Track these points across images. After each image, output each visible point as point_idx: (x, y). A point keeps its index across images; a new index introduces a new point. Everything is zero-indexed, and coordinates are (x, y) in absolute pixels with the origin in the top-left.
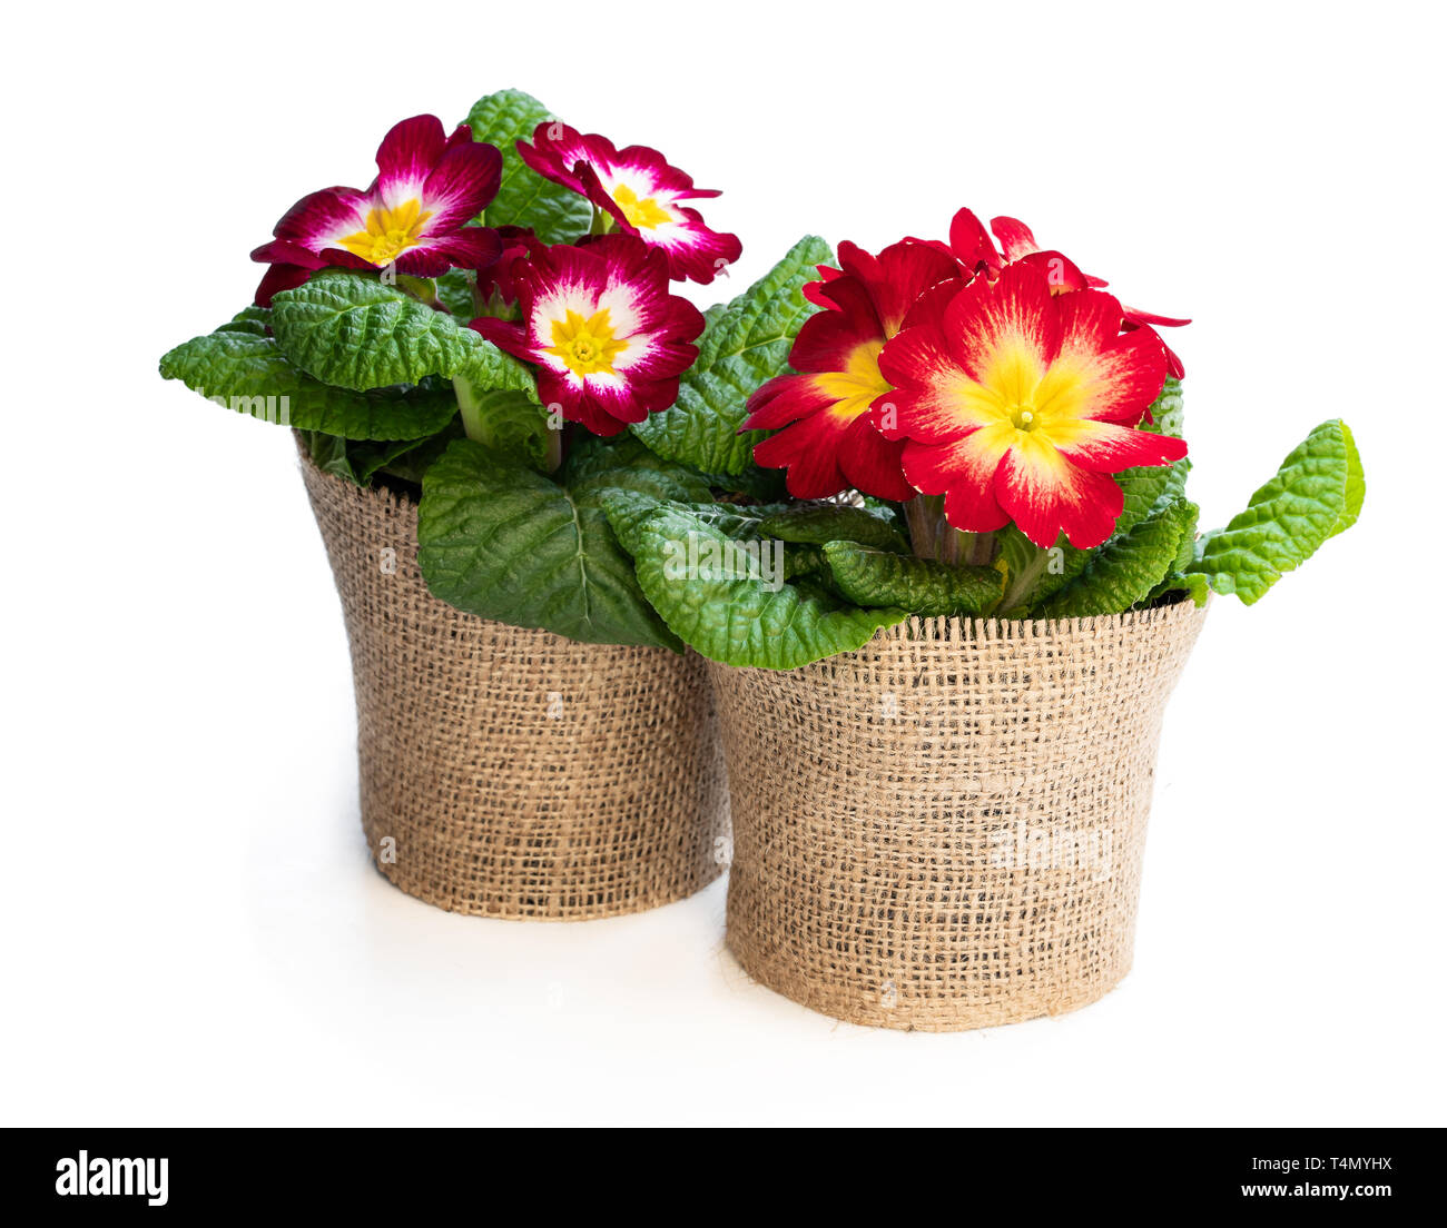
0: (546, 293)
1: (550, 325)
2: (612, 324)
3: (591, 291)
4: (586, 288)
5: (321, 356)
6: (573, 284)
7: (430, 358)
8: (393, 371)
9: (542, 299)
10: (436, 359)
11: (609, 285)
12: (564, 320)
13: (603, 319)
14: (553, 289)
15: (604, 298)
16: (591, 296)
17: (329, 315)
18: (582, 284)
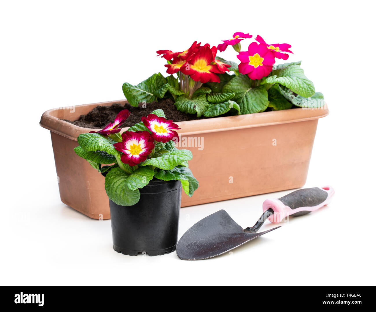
0: (129, 140)
1: (130, 146)
2: (140, 147)
3: (138, 140)
4: (137, 140)
5: (83, 145)
6: (134, 139)
7: (98, 147)
8: (92, 149)
9: (128, 141)
10: (99, 147)
11: (141, 140)
12: (132, 145)
13: (139, 146)
14: (130, 139)
15: (140, 142)
16: (138, 141)
17: (86, 138)
18: (136, 139)
